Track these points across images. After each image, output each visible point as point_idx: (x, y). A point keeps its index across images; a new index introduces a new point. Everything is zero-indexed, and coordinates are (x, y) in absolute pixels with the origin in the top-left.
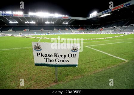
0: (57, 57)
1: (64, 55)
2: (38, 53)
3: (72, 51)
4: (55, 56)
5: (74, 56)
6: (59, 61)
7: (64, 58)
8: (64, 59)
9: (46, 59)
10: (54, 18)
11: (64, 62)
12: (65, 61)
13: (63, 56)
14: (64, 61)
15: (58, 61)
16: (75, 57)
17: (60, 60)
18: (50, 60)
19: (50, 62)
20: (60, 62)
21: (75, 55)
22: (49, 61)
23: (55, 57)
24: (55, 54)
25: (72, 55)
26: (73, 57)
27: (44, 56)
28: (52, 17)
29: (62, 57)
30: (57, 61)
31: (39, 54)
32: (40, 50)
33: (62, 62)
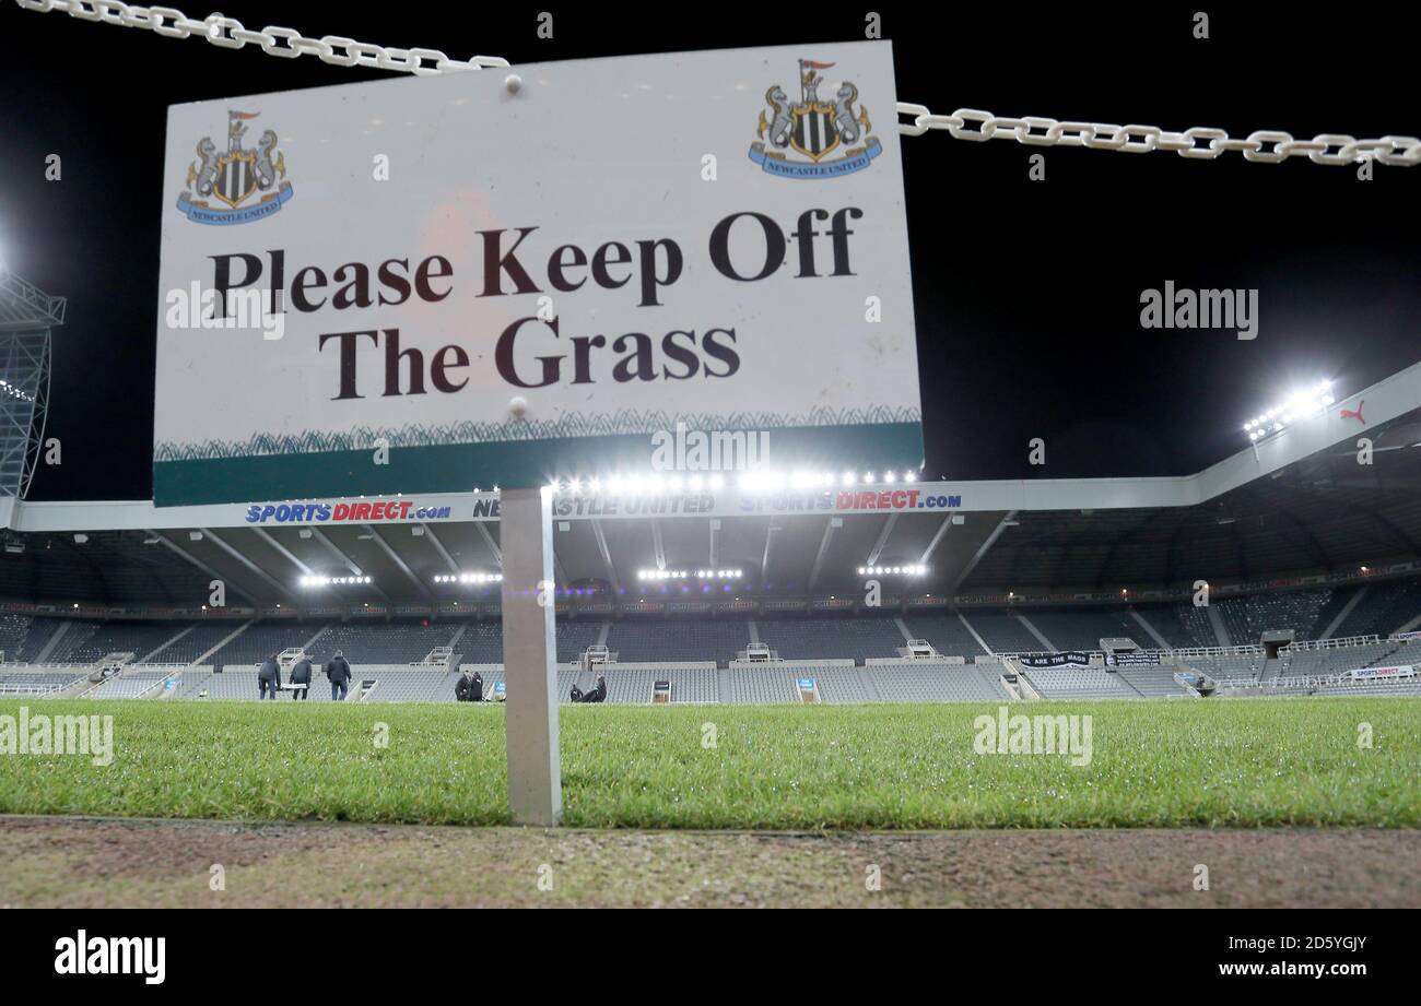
0: (525, 285)
1: (648, 248)
2: (222, 264)
3: (777, 166)
4: (499, 266)
5: (823, 248)
6: (567, 368)
7: (649, 298)
8: (655, 324)
9: (349, 342)
10: (725, 521)
11: (646, 373)
12: (669, 347)
13: (635, 267)
14: (659, 358)
15: (551, 368)
16: (842, 267)
17: (582, 346)
18: (416, 355)
19: (417, 387)
20: (583, 375)
21: (840, 234)
22: (392, 388)
23: (492, 288)
24: (492, 239)
25: (789, 227)
26: (807, 269)
27: (312, 296)
28: (707, 503)
29: (603, 280)
30: (527, 364)
31: (238, 270)
32: (270, 207)
33: (621, 374)
